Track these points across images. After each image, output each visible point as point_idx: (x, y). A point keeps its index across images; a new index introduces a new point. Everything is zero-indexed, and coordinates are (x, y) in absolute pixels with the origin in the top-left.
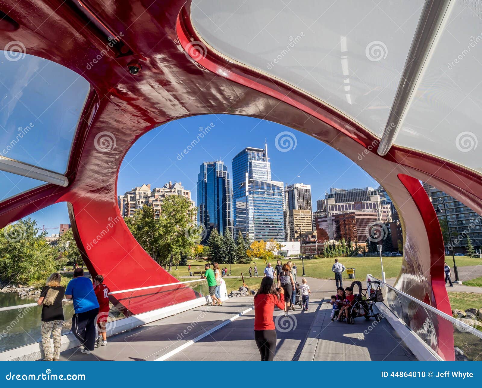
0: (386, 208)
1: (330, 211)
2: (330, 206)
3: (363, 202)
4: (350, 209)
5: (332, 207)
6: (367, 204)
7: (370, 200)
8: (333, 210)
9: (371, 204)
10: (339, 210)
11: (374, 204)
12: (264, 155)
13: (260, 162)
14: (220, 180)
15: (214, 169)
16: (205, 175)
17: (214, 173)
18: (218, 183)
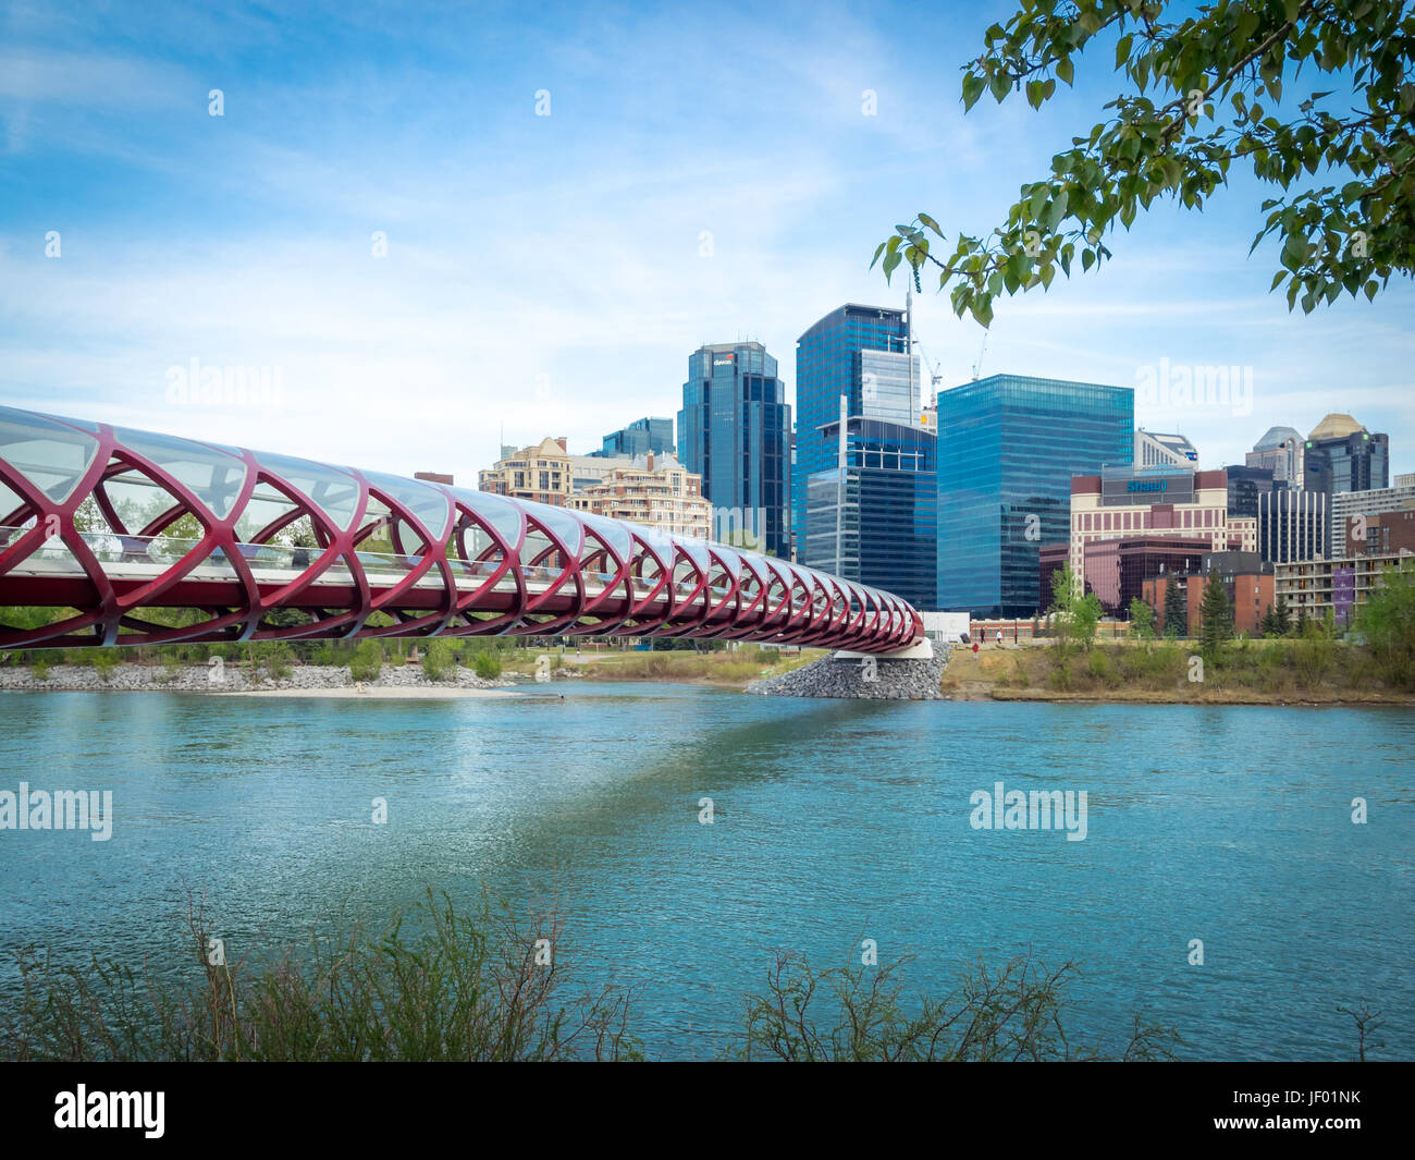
0: (1243, 525)
1: (1080, 529)
2: (1080, 516)
3: (1177, 507)
4: (1137, 526)
5: (1088, 517)
6: (1188, 514)
7: (1197, 501)
8: (1088, 527)
9: (1198, 514)
10: (1115, 528)
11: (1208, 513)
12: (904, 329)
13: (888, 354)
14: (756, 408)
15: (736, 368)
16: (707, 385)
17: (736, 383)
18: (746, 414)
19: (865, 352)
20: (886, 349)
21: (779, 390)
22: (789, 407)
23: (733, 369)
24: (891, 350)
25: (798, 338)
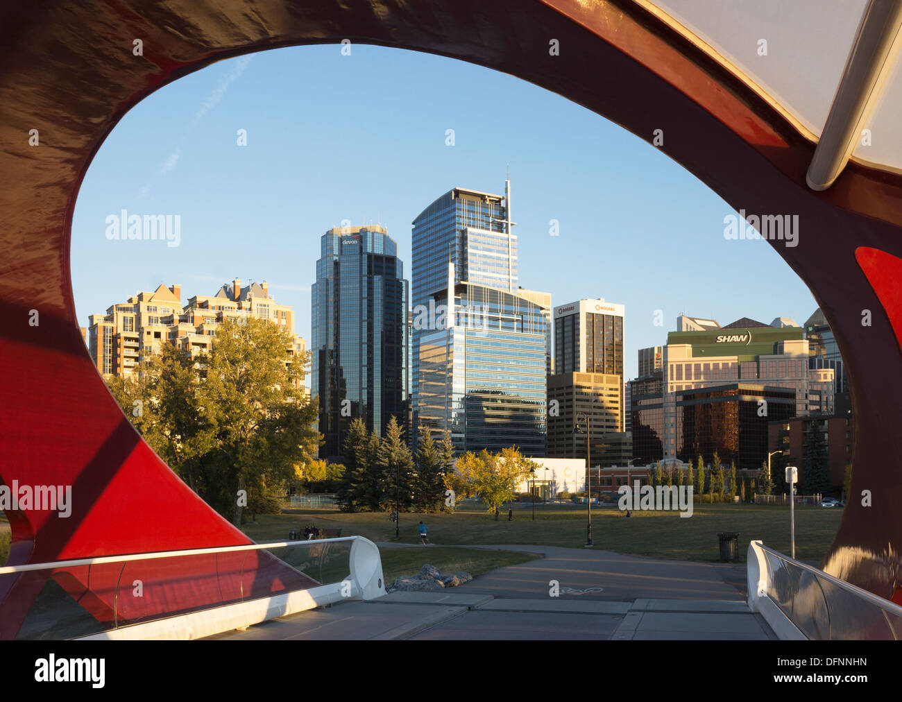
1: (672, 379)
2: (672, 366)
5: (680, 367)
6: (772, 365)
7: (781, 352)
8: (679, 377)
9: (782, 365)
11: (792, 363)
12: (503, 213)
13: (490, 233)
14: (378, 281)
15: (361, 248)
16: (336, 264)
17: (361, 261)
18: (370, 288)
19: (470, 229)
20: (488, 229)
21: (398, 267)
22: (407, 282)
23: (358, 247)
24: (493, 230)
25: (413, 220)
